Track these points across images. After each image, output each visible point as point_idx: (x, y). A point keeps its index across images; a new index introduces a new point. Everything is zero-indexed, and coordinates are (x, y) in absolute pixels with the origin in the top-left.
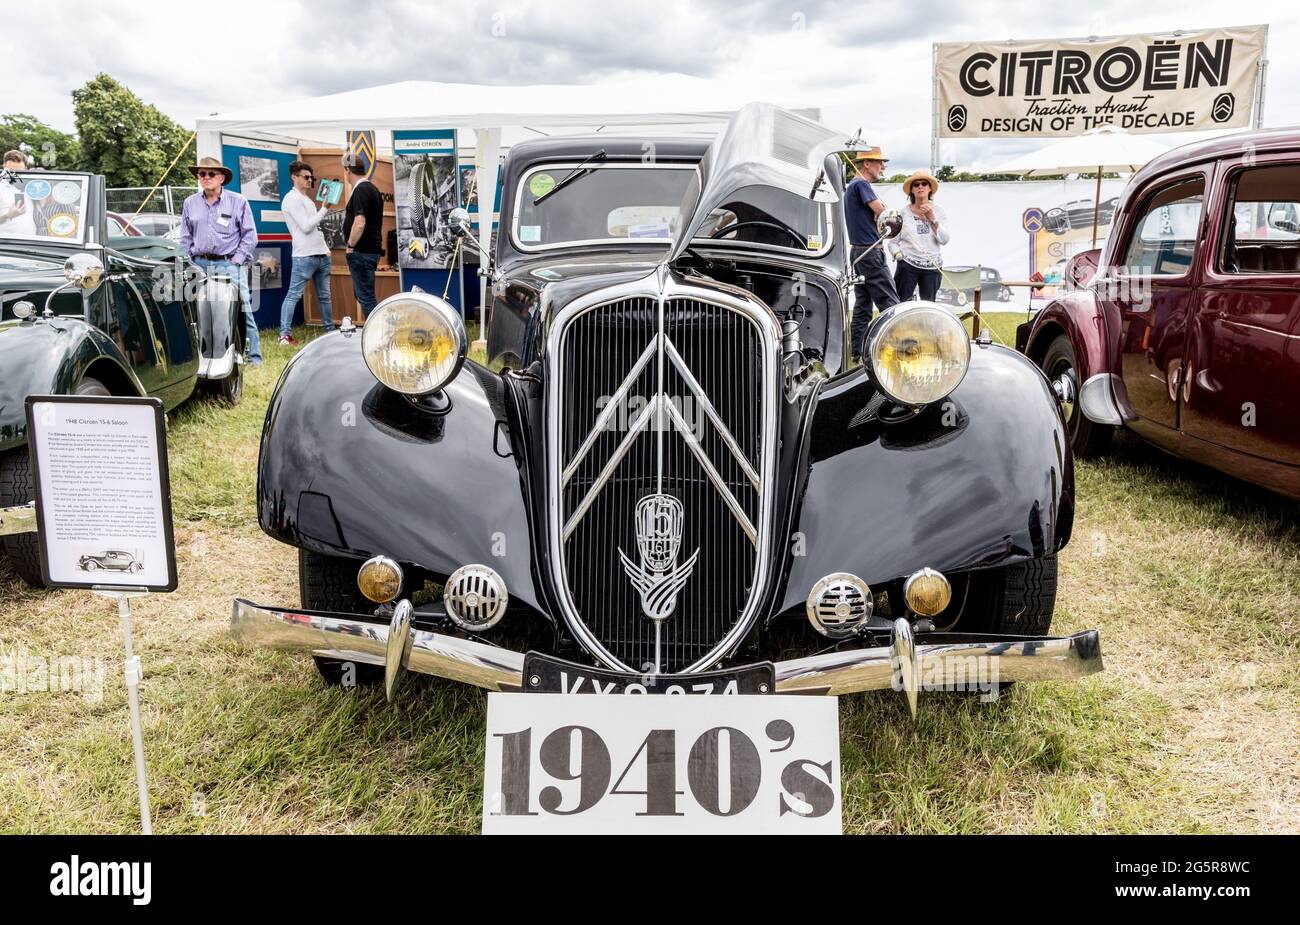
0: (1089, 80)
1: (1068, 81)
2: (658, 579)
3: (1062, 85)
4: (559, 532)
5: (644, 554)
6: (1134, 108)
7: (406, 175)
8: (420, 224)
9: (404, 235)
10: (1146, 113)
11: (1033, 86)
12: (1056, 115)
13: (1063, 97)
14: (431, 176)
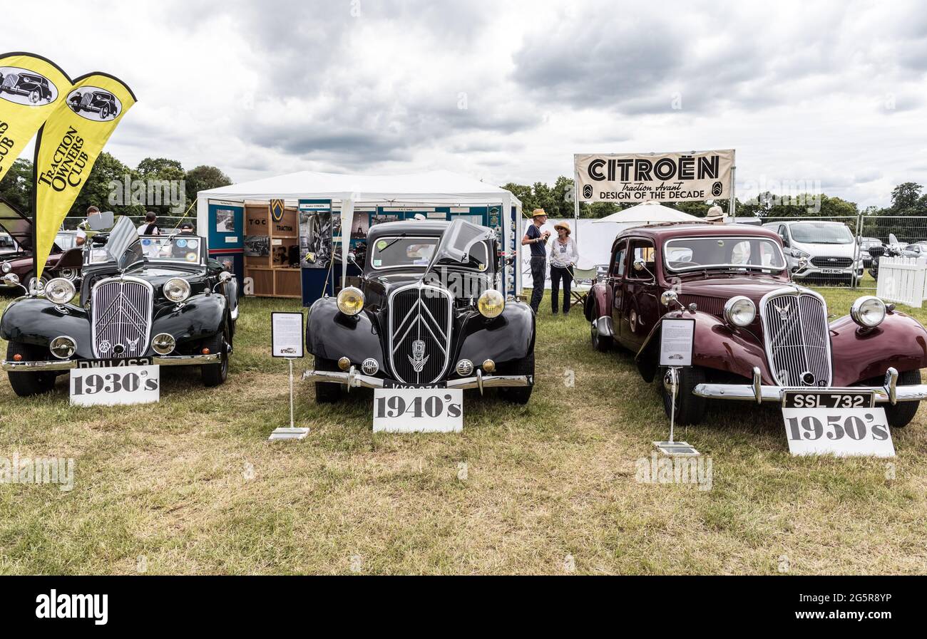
0: (652, 174)
1: (641, 174)
2: (418, 362)
3: (639, 176)
4: (391, 352)
5: (415, 356)
6: (674, 188)
7: (305, 221)
8: (312, 245)
9: (303, 251)
10: (680, 191)
11: (625, 176)
12: (637, 191)
13: (640, 182)
14: (318, 222)
